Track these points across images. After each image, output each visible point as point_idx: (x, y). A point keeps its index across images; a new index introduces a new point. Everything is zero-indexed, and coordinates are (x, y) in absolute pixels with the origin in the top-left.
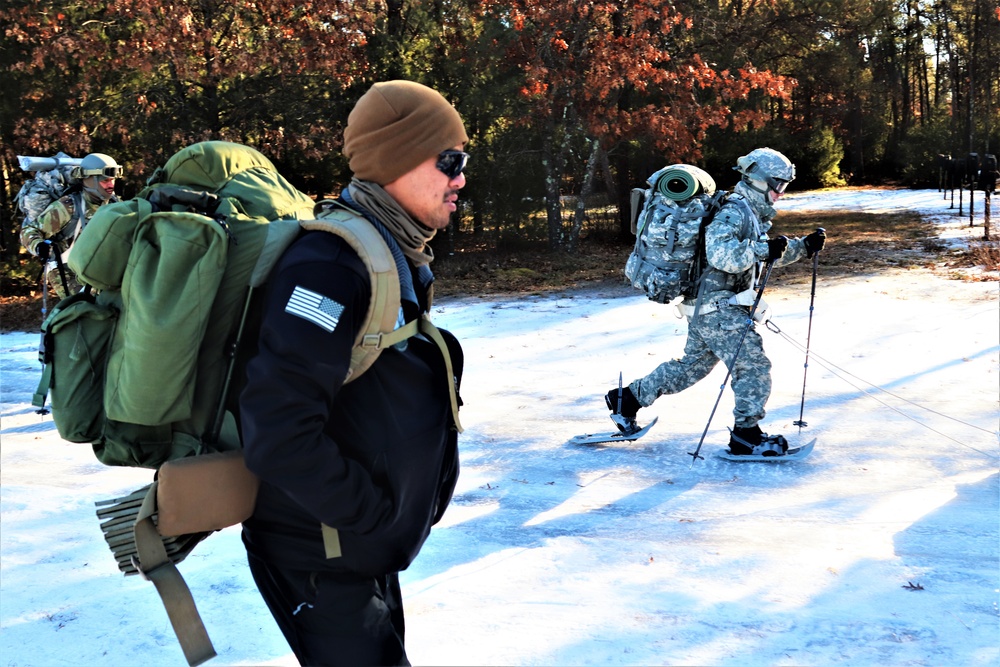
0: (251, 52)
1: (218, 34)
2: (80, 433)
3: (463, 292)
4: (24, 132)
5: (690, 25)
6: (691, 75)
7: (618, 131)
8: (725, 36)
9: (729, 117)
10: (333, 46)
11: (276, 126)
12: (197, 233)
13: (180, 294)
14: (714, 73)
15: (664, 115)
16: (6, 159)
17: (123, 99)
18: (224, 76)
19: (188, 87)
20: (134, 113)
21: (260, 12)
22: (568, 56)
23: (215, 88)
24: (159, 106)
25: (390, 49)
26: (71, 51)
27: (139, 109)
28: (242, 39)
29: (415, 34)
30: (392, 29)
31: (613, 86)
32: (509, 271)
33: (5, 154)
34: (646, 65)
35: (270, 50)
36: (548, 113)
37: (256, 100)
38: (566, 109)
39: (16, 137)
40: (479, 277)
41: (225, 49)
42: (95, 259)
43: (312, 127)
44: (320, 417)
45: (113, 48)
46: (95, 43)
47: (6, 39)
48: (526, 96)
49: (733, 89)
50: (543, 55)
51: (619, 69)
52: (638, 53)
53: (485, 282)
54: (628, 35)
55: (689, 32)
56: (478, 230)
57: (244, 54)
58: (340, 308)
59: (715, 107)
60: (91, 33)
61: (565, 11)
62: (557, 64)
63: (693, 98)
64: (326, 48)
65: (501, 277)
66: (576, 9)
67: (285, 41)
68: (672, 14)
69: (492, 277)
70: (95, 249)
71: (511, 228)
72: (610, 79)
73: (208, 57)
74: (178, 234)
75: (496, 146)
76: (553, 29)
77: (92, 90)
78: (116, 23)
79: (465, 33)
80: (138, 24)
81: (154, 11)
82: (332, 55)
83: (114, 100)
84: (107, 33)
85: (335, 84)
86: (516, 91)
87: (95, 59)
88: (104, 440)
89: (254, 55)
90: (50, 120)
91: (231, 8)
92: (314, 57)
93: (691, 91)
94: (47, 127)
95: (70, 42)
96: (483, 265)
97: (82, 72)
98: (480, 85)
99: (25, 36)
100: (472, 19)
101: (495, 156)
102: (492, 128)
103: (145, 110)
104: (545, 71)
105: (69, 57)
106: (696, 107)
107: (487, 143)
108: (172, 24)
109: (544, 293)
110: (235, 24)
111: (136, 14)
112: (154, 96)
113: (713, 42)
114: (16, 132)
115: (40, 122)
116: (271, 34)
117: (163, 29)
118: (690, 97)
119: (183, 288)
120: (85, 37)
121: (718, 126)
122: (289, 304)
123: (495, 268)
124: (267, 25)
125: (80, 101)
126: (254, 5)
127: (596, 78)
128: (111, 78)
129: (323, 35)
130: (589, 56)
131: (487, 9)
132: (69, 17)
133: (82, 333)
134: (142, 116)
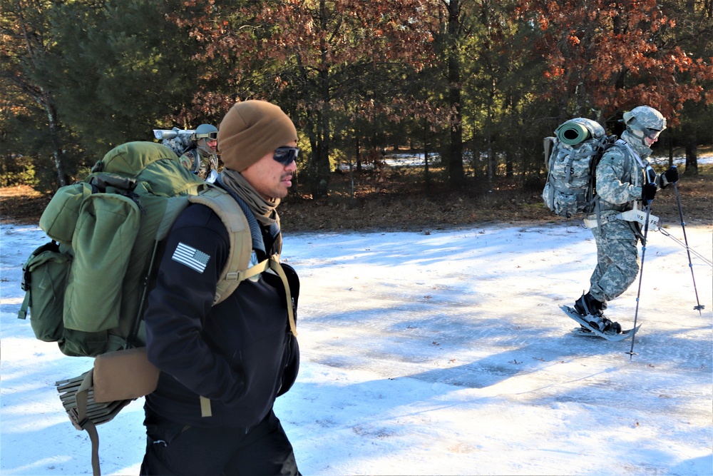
0: (353, 46)
1: (331, 35)
2: (49, 336)
3: (498, 219)
4: (199, 101)
5: (673, 25)
6: (673, 62)
7: (616, 104)
8: (700, 33)
9: (702, 94)
10: (410, 42)
11: (368, 98)
12: (119, 207)
13: (108, 247)
14: (690, 61)
15: (652, 92)
16: (187, 120)
17: (265, 79)
18: (334, 63)
19: (309, 71)
20: (272, 89)
21: (359, 18)
22: (580, 48)
23: (327, 71)
24: (288, 84)
25: (450, 44)
26: (232, 46)
27: (276, 86)
28: (347, 36)
29: (468, 33)
30: (451, 29)
31: (613, 71)
32: (532, 205)
33: (186, 116)
34: (638, 55)
35: (366, 45)
36: (564, 90)
37: (355, 80)
38: (577, 87)
39: (194, 105)
40: (510, 208)
41: (335, 45)
42: (56, 224)
43: (394, 99)
44: (197, 328)
45: (260, 43)
46: (248, 41)
47: (189, 38)
48: (549, 78)
49: (705, 72)
50: (561, 47)
51: (618, 58)
52: (633, 46)
53: (514, 212)
54: (625, 32)
55: (672, 30)
56: (510, 175)
57: (348, 48)
58: (207, 257)
59: (690, 86)
60: (245, 34)
61: (578, 15)
62: (572, 54)
63: (674, 80)
64: (405, 43)
65: (526, 209)
66: (587, 14)
67: (377, 38)
68: (659, 17)
69: (520, 209)
70: (55, 217)
71: (534, 174)
72: (612, 65)
73: (323, 50)
74: (107, 208)
75: (524, 115)
76: (569, 29)
77: (244, 73)
78: (262, 27)
79: (504, 32)
80: (276, 28)
81: (287, 18)
82: (410, 49)
83: (259, 80)
84: (255, 34)
85: (411, 68)
86: (541, 74)
87: (247, 51)
88: (64, 339)
89: (355, 48)
90: (216, 93)
91: (339, 16)
92: (397, 50)
93: (673, 74)
94: (214, 98)
95: (231, 40)
96: (513, 200)
97: (238, 61)
98: (514, 69)
99: (201, 37)
100: (510, 22)
101: (524, 121)
102: (521, 102)
103: (279, 87)
104: (563, 59)
105: (230, 50)
106: (676, 86)
107: (518, 112)
108: (300, 28)
109: (558, 222)
110: (342, 27)
111: (275, 20)
112: (286, 77)
113: (690, 37)
114: (194, 101)
115: (210, 95)
116: (367, 33)
117: (294, 31)
118: (672, 78)
119: (110, 243)
120: (242, 37)
121: (692, 100)
122: (175, 254)
123: (522, 202)
124: (364, 27)
125: (236, 81)
126: (355, 14)
127: (601, 64)
128: (257, 65)
129: (403, 34)
130: (596, 49)
131: (521, 14)
132: (231, 24)
133: (48, 271)
134: (277, 90)
